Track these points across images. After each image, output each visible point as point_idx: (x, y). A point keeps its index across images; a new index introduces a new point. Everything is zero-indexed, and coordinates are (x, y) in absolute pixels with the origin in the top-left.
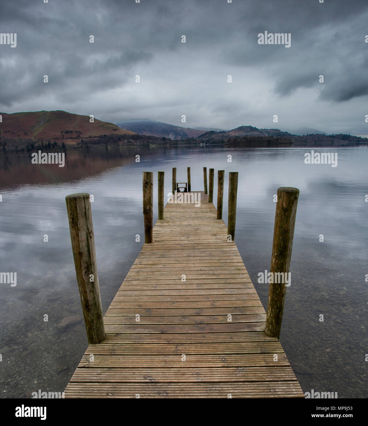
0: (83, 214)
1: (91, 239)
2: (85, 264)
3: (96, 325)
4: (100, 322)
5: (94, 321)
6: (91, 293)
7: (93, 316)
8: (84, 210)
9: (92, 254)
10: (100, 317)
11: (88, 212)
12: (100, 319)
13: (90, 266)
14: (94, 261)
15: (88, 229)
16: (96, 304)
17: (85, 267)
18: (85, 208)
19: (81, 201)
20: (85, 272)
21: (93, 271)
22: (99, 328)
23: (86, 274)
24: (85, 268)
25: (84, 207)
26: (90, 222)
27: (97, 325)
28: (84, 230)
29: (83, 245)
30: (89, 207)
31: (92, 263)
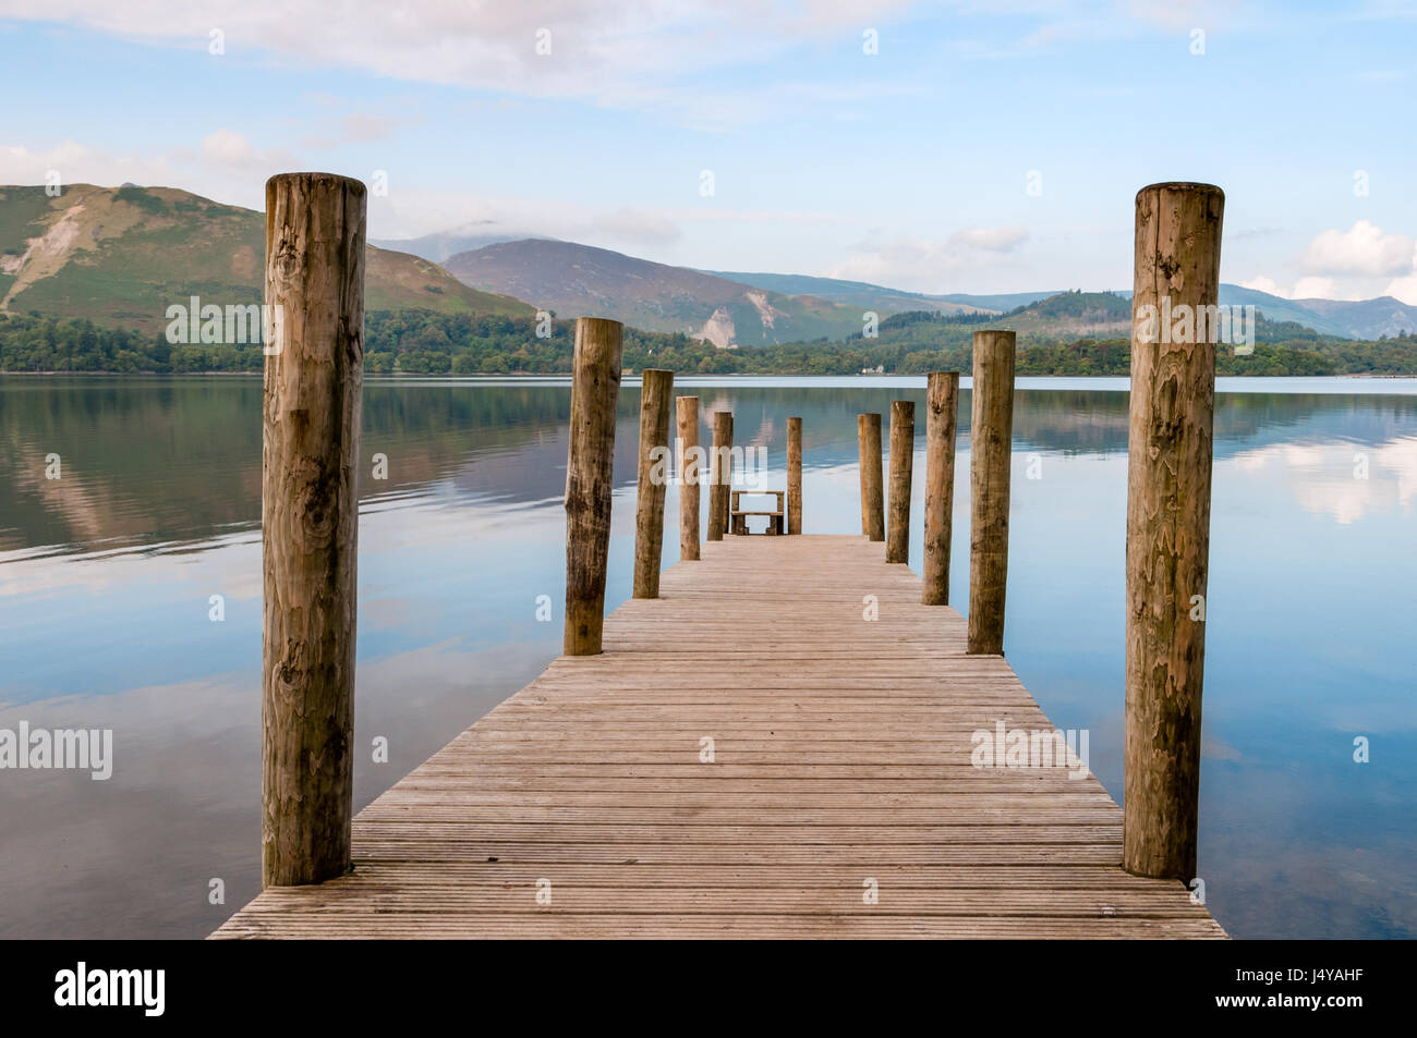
0: (333, 249)
1: (351, 364)
2: (313, 466)
3: (319, 781)
4: (337, 770)
5: (312, 756)
6: (319, 611)
7: (313, 729)
8: (339, 235)
9: (349, 433)
10: (342, 748)
11: (353, 250)
12: (339, 757)
13: (331, 482)
14: (350, 465)
15: (346, 320)
16: (332, 669)
17: (311, 480)
18: (345, 230)
19: (331, 194)
20: (306, 506)
21: (340, 507)
22: (330, 803)
23: (311, 516)
24: (308, 484)
25: (341, 223)
26: (354, 294)
27: (324, 779)
28: (330, 315)
29: (317, 381)
30: (358, 231)
31: (342, 472)
